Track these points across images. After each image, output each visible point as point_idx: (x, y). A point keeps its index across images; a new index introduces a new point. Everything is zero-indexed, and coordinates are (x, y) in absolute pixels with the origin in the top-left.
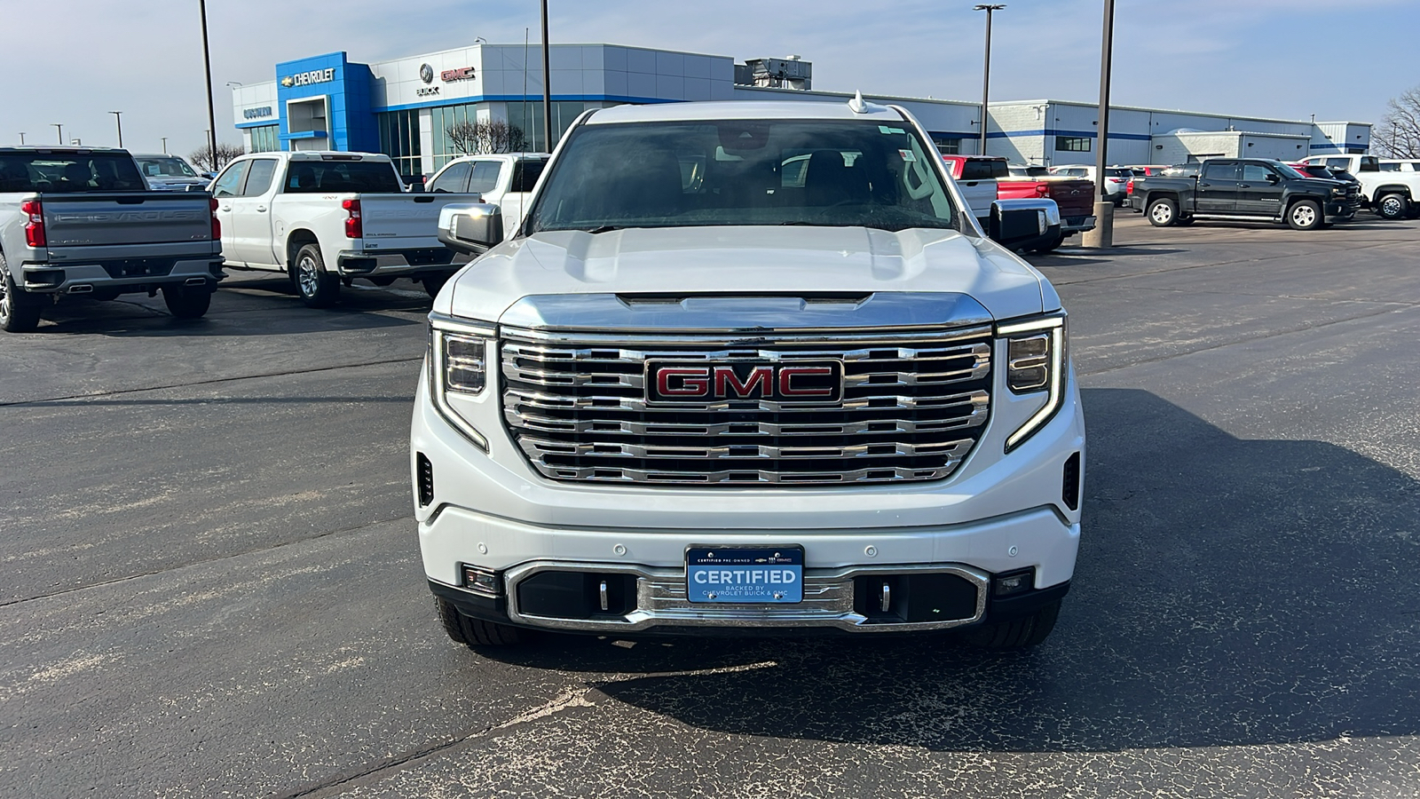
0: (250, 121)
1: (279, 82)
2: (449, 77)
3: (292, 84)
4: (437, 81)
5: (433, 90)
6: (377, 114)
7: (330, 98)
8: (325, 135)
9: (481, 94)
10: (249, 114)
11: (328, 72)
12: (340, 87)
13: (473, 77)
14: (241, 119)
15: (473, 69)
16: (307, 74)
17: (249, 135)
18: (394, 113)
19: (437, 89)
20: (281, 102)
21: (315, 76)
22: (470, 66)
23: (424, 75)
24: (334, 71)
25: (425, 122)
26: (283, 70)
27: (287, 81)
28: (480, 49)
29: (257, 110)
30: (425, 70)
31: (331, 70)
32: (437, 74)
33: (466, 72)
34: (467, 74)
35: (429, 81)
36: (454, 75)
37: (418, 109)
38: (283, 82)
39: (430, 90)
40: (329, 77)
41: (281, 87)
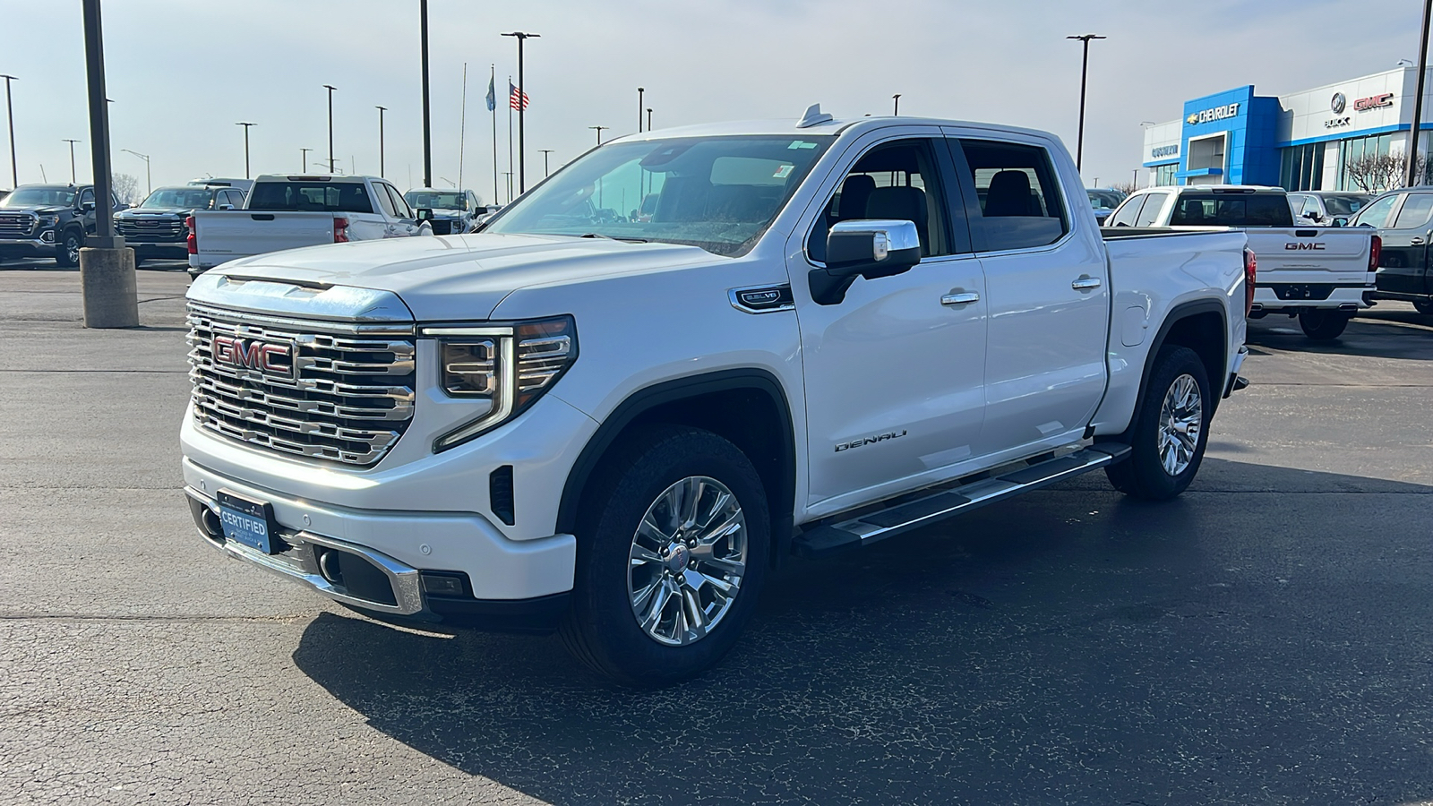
0: (1158, 159)
1: (1185, 119)
2: (1362, 106)
3: (1196, 122)
4: (1349, 111)
5: (1343, 121)
6: (1281, 149)
7: (1231, 135)
8: (1220, 172)
9: (1398, 123)
10: (1156, 153)
11: (1233, 107)
12: (1242, 122)
13: (1391, 103)
14: (1148, 158)
15: (1392, 95)
16: (1212, 110)
17: (1155, 173)
18: (1298, 148)
19: (1347, 120)
20: (1185, 139)
21: (1220, 112)
22: (1388, 93)
23: (1335, 105)
24: (1238, 106)
25: (1331, 157)
26: (1191, 107)
27: (1192, 118)
28: (1403, 73)
29: (1164, 148)
30: (1337, 100)
31: (1236, 105)
32: (1350, 103)
33: (1383, 100)
34: (1385, 101)
35: (1340, 111)
36: (1367, 103)
37: (1325, 142)
38: (1188, 120)
39: (1340, 121)
40: (1232, 112)
41: (1186, 124)
